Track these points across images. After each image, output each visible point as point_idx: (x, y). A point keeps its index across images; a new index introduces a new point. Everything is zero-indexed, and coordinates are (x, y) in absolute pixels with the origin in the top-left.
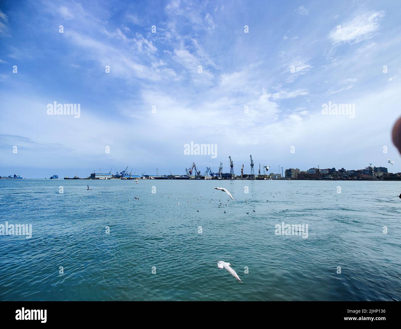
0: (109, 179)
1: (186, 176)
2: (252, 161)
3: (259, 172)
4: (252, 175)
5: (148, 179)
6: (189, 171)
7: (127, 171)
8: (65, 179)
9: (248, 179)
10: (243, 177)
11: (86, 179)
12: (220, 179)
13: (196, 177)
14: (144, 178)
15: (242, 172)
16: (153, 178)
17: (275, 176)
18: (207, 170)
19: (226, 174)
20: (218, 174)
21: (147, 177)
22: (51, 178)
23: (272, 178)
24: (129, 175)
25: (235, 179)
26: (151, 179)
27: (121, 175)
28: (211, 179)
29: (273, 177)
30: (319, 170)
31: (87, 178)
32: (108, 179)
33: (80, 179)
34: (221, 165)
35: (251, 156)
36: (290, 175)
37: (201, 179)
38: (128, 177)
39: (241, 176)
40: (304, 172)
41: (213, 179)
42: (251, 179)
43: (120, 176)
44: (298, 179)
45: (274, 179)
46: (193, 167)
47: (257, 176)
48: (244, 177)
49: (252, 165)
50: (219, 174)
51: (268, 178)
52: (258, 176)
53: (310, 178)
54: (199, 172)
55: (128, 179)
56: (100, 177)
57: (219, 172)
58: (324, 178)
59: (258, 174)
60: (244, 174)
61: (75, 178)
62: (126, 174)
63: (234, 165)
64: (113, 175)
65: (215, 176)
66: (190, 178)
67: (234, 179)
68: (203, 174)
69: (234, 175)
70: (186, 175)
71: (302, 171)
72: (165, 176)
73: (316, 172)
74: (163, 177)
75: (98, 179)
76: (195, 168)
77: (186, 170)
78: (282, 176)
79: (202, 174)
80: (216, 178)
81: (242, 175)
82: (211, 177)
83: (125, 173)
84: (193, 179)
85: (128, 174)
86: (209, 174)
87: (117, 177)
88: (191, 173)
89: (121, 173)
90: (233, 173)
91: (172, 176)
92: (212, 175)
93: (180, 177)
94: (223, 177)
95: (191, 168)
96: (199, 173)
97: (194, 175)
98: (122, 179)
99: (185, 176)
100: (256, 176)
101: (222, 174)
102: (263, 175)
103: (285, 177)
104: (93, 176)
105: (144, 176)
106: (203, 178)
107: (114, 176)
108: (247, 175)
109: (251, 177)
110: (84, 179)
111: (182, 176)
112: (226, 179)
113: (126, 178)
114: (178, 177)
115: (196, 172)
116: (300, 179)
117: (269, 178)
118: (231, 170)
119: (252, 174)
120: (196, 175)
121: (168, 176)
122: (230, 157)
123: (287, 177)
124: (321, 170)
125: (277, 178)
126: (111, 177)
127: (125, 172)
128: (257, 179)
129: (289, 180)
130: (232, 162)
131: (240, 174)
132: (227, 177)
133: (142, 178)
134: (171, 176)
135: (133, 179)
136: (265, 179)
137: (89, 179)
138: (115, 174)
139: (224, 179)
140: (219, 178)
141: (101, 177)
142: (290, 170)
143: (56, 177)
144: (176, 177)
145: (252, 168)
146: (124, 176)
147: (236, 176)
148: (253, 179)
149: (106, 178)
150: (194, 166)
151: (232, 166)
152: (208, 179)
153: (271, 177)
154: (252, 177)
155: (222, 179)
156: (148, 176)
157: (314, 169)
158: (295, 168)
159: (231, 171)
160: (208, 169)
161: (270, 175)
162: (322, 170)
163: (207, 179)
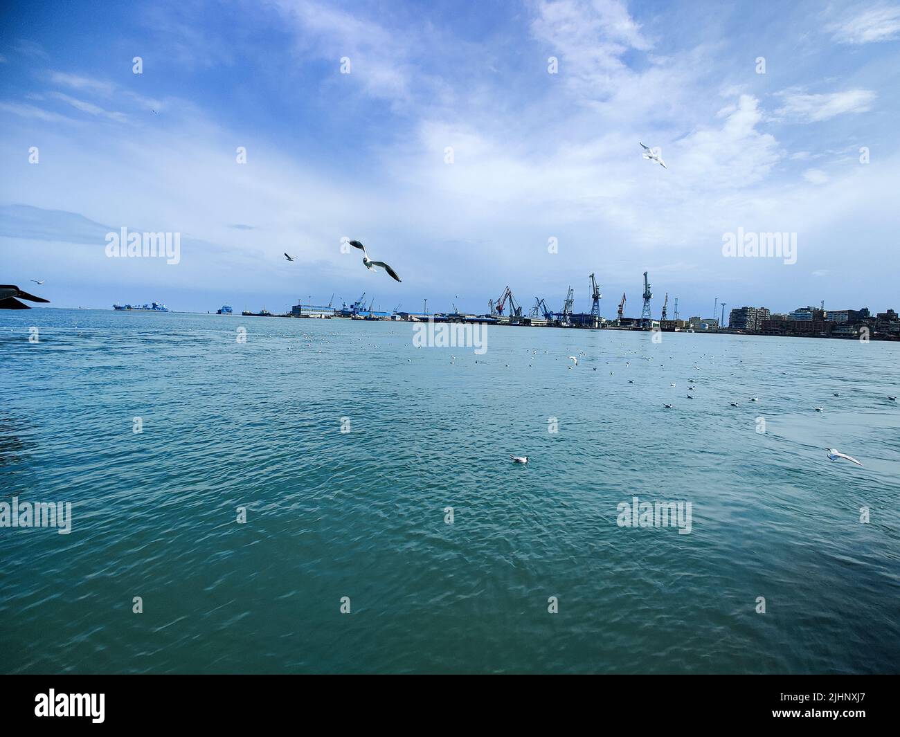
0: (329, 318)
1: (489, 316)
2: (647, 286)
3: (664, 313)
4: (645, 320)
5: (407, 320)
6: (496, 305)
7: (363, 301)
9: (634, 329)
10: (621, 324)
11: (284, 316)
12: (565, 327)
13: (511, 321)
14: (398, 318)
15: (620, 312)
16: (417, 320)
17: (703, 323)
18: (537, 304)
20: (562, 315)
21: (404, 316)
22: (219, 312)
23: (694, 328)
24: (369, 311)
25: (603, 327)
26: (412, 321)
27: (352, 310)
28: (545, 326)
29: (699, 326)
30: (822, 312)
31: (285, 314)
32: (326, 317)
33: (273, 316)
34: (569, 293)
35: (645, 274)
36: (741, 321)
37: (521, 325)
38: (366, 314)
39: (616, 321)
40: (781, 317)
41: (549, 325)
42: (641, 330)
43: (351, 313)
44: (761, 334)
45: (700, 330)
46: (506, 297)
47: (657, 323)
49: (647, 297)
50: (565, 315)
51: (684, 328)
52: (661, 322)
53: (793, 330)
54: (520, 309)
55: (366, 319)
56: (311, 314)
57: (565, 311)
58: (833, 332)
59: (660, 317)
60: (625, 316)
61: (262, 314)
62: (361, 309)
63: (601, 296)
64: (337, 310)
65: (555, 318)
66: (499, 321)
67: (598, 328)
68: (528, 314)
69: (600, 318)
70: (489, 313)
71: (777, 313)
72: (443, 315)
73: (814, 317)
74: (439, 317)
75: (307, 316)
76: (510, 299)
77: (491, 303)
78: (720, 325)
79: (525, 313)
80: (557, 324)
81: (621, 319)
82: (545, 322)
83: (361, 306)
84: (505, 324)
85: (365, 310)
86: (540, 313)
87: (344, 314)
88: (500, 309)
89: (352, 307)
90: (599, 314)
91: (459, 315)
92: (547, 316)
93: (476, 318)
94: (573, 322)
95: (501, 299)
96: (518, 311)
97: (507, 314)
98: (353, 319)
99: (487, 316)
100: (654, 322)
101: (570, 314)
102: (673, 321)
103: (727, 326)
104: (296, 312)
105: (398, 314)
106: (527, 323)
107: (337, 312)
108: (632, 319)
109: (642, 324)
110: (279, 316)
111: (480, 316)
112: (579, 326)
113: (362, 318)
114: (472, 317)
115: (512, 308)
116: (766, 334)
117: (687, 327)
120: (511, 316)
121: (450, 315)
122: (592, 276)
123: (733, 327)
124: (828, 312)
125: (707, 327)
126: (333, 314)
127: (359, 303)
129: (738, 334)
130: (596, 289)
131: (614, 317)
132: (583, 321)
133: (393, 318)
134: (456, 315)
135: (377, 319)
136: (676, 330)
137: (288, 316)
138: (340, 308)
139: (575, 327)
140: (564, 324)
141: (313, 313)
142: (744, 310)
144: (467, 317)
145: (647, 304)
146: (357, 313)
147: (604, 320)
148: (646, 330)
149: (323, 316)
150: (509, 294)
151: (596, 298)
152: (538, 326)
153: (692, 326)
154: (644, 325)
155: (571, 327)
156: (408, 314)
157: (808, 309)
158: (757, 307)
159: (593, 309)
160: (540, 302)
161: (691, 320)
162: (831, 312)
163: (535, 326)
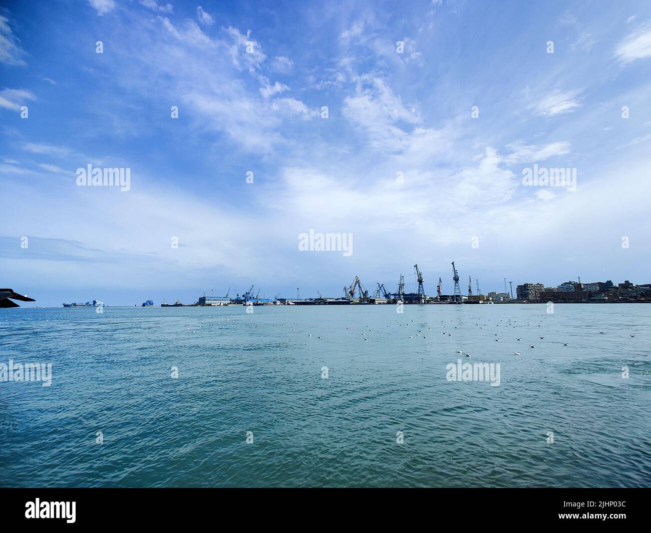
0: (226, 305)
1: (345, 299)
2: (455, 272)
3: (470, 290)
4: (457, 296)
5: (285, 304)
6: (349, 290)
7: (252, 292)
8: (163, 306)
9: (450, 303)
10: (441, 299)
11: (192, 306)
12: (401, 304)
13: (360, 301)
14: (278, 303)
15: (439, 291)
16: (292, 304)
17: (499, 296)
18: (379, 288)
19: (411, 294)
20: (397, 295)
21: (283, 301)
22: (144, 305)
24: (256, 299)
25: (428, 302)
26: (289, 304)
27: (244, 298)
28: (386, 304)
29: (496, 299)
30: (580, 285)
31: (193, 304)
32: (224, 305)
33: (184, 306)
34: (401, 279)
35: (453, 263)
36: (525, 294)
37: (369, 304)
38: (255, 301)
39: (437, 298)
40: (552, 290)
41: (389, 303)
42: (455, 303)
43: (243, 301)
44: (540, 302)
45: (497, 301)
46: (356, 284)
47: (466, 298)
48: (443, 299)
49: (456, 279)
50: (399, 295)
51: (486, 301)
52: (469, 297)
53: (563, 299)
54: (366, 292)
55: (253, 305)
56: (213, 303)
57: (399, 292)
58: (591, 298)
59: (467, 294)
60: (443, 294)
61: (176, 305)
62: (250, 298)
63: (423, 280)
64: (232, 299)
65: (392, 297)
66: (351, 302)
67: (425, 303)
68: (372, 295)
69: (425, 296)
70: (345, 297)
71: (549, 287)
72: (311, 299)
73: (575, 288)
74: (308, 301)
75: (210, 305)
76: (359, 285)
77: (345, 289)
78: (511, 297)
79: (370, 295)
80: (395, 302)
81: (440, 296)
82: (386, 301)
83: (250, 295)
84: (357, 304)
85: (253, 298)
86: (382, 294)
87: (238, 301)
88: (352, 293)
89: (243, 296)
90: (424, 293)
91: (322, 299)
92: (387, 296)
93: (334, 300)
94: (406, 299)
95: (353, 286)
96: (365, 294)
97: (357, 295)
98: (244, 305)
99: (343, 299)
100: (463, 297)
101: (403, 294)
102: (477, 296)
103: (516, 298)
104: (202, 302)
105: (278, 300)
106: (372, 302)
107: (233, 301)
108: (448, 296)
109: (455, 300)
110: (189, 306)
111: (337, 299)
112: (411, 302)
114: (332, 300)
115: (361, 292)
117: (488, 300)
118: (419, 287)
119: (456, 294)
120: (360, 298)
121: (316, 299)
122: (416, 266)
123: (520, 298)
124: (584, 285)
125: (502, 299)
126: (229, 302)
127: (249, 293)
128: (466, 302)
129: (524, 303)
130: (420, 275)
131: (435, 295)
132: (413, 299)
133: (275, 303)
134: (320, 299)
135: (263, 305)
136: (480, 302)
137: (196, 305)
138: (235, 297)
139: (408, 304)
140: (400, 302)
142: (526, 286)
143: (151, 303)
144: (328, 300)
145: (457, 285)
146: (248, 300)
147: (428, 298)
148: (459, 303)
149: (222, 304)
150: (358, 282)
151: (420, 281)
152: (380, 304)
153: (491, 299)
154: (457, 300)
155: (405, 304)
156: (285, 300)
157: (570, 283)
158: (535, 283)
159: (419, 290)
160: (381, 287)
161: (490, 295)
162: (587, 284)
163: (379, 304)
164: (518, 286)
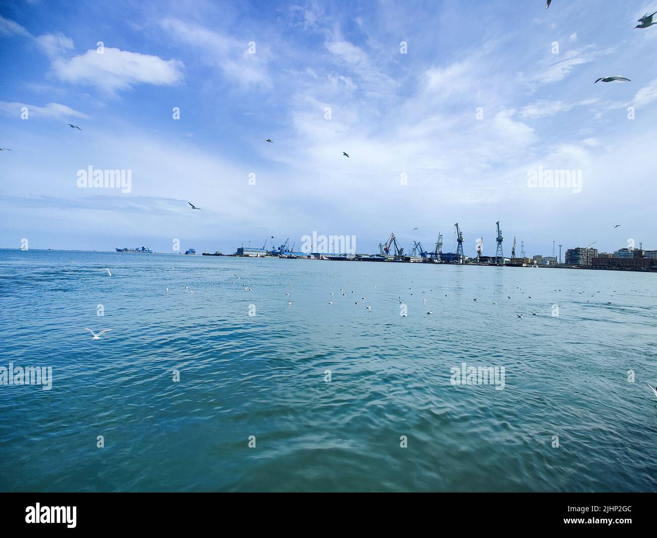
0: (263, 257)
1: (379, 256)
2: (499, 232)
3: (513, 252)
4: (499, 258)
5: (318, 258)
6: (384, 247)
7: (287, 245)
8: (204, 254)
9: (491, 265)
10: (481, 260)
11: (231, 255)
12: (437, 263)
13: (395, 259)
14: (313, 257)
15: (479, 252)
16: (327, 259)
17: (545, 260)
18: (415, 246)
19: (448, 254)
20: (434, 254)
21: (317, 256)
22: (187, 253)
23: (536, 264)
24: (291, 252)
25: (466, 263)
26: (323, 259)
27: (279, 251)
28: (421, 263)
29: (541, 262)
30: (641, 251)
31: (232, 254)
32: (261, 256)
33: (224, 255)
34: (439, 238)
35: (498, 223)
36: (574, 259)
37: (403, 262)
38: (289, 254)
39: (476, 259)
40: (607, 255)
41: (424, 262)
42: (496, 265)
43: (278, 253)
44: (592, 268)
45: (542, 265)
46: (391, 241)
48: (483, 260)
49: (500, 240)
50: (436, 254)
51: (530, 264)
52: (511, 259)
54: (402, 250)
55: (288, 258)
56: (251, 254)
57: (436, 251)
58: (652, 267)
59: (510, 256)
60: (483, 255)
61: (217, 255)
62: (286, 250)
63: (463, 240)
64: (269, 251)
65: (429, 256)
66: (386, 259)
67: (462, 264)
68: (408, 253)
69: (464, 256)
70: (379, 253)
71: (603, 252)
72: (346, 255)
73: (635, 255)
74: (343, 256)
75: (247, 256)
76: (395, 242)
77: (380, 245)
78: (558, 261)
79: (406, 253)
80: (431, 261)
81: (480, 257)
82: (421, 260)
83: (285, 248)
84: (391, 261)
85: (288, 251)
86: (418, 253)
87: (274, 254)
88: (387, 250)
89: (279, 248)
90: (462, 253)
91: (357, 255)
92: (423, 254)
93: (368, 257)
94: (442, 258)
95: (388, 243)
96: (400, 252)
97: (392, 253)
98: (280, 257)
99: (377, 255)
100: (505, 259)
101: (440, 254)
102: (521, 259)
103: (564, 262)
104: (240, 252)
105: (312, 254)
106: (407, 260)
107: (269, 253)
108: (489, 257)
109: (497, 261)
110: (228, 255)
111: (372, 256)
112: (448, 262)
113: (286, 256)
114: (366, 257)
115: (396, 249)
116: (597, 269)
117: (532, 263)
118: (458, 247)
119: (498, 256)
120: (395, 255)
121: (351, 255)
122: (457, 225)
123: (569, 263)
124: (646, 252)
125: (548, 263)
126: (266, 254)
127: (284, 246)
128: (507, 265)
129: (573, 268)
130: (460, 234)
131: (475, 255)
132: (449, 259)
133: (309, 257)
135: (296, 258)
136: (524, 265)
137: (235, 255)
138: (271, 250)
139: (444, 263)
140: (436, 261)
141: (251, 253)
142: (577, 250)
143: (193, 252)
144: (363, 257)
145: (500, 246)
146: (283, 253)
147: (467, 258)
148: (499, 265)
149: (259, 256)
150: (393, 239)
151: (460, 241)
152: (416, 262)
153: (535, 262)
154: (498, 262)
155: (441, 263)
156: (319, 254)
157: (629, 249)
158: (588, 248)
159: (458, 250)
160: (417, 245)
161: (535, 258)
162: (648, 251)
163: (414, 262)
164: (568, 250)
